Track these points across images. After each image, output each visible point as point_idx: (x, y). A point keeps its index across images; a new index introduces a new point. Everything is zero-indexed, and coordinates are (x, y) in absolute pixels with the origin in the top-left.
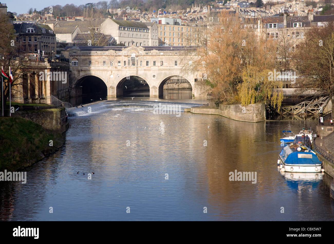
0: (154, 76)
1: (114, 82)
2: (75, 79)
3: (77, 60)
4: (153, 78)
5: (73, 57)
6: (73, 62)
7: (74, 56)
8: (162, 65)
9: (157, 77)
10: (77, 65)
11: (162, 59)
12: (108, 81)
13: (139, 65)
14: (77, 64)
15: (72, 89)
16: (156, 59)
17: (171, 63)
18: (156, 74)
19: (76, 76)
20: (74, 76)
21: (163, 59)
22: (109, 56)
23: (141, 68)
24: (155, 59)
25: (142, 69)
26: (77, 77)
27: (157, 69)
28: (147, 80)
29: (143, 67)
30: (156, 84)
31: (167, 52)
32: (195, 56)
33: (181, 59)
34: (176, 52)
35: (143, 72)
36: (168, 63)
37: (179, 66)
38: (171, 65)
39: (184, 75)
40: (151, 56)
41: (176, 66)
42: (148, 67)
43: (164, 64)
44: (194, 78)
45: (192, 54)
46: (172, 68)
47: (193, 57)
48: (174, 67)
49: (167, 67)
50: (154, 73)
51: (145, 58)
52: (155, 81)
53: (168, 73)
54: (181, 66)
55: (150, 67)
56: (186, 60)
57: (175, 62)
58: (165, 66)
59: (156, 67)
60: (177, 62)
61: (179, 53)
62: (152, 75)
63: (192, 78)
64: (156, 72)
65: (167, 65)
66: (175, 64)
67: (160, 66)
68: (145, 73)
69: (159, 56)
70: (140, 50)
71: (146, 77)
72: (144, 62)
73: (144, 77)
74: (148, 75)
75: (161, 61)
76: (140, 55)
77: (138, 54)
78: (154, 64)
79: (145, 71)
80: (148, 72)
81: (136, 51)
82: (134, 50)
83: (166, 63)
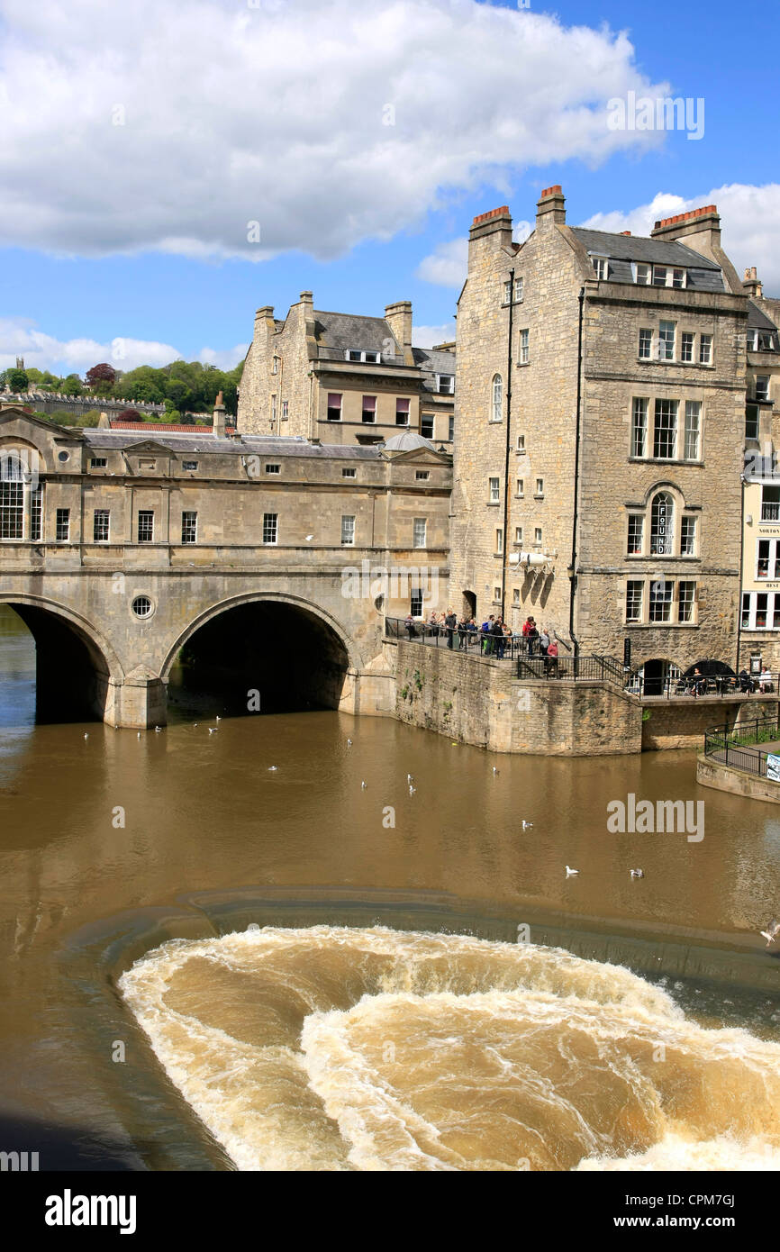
4: (134, 618)
8: (188, 536)
9: (158, 610)
11: (193, 503)
13: (48, 533)
16: (156, 502)
17: (242, 528)
18: (155, 590)
21: (199, 503)
23: (60, 554)
24: (150, 499)
25: (67, 560)
27: (158, 559)
28: (101, 629)
29: (76, 547)
30: (153, 656)
31: (222, 461)
32: (374, 488)
33: (301, 504)
34: (275, 463)
35: (76, 580)
36: (228, 529)
37: (287, 545)
38: (245, 536)
39: (316, 600)
40: (126, 479)
41: (271, 544)
42: (107, 547)
43: (204, 531)
44: (365, 613)
45: (360, 477)
46: (248, 555)
47: (365, 496)
48: (256, 551)
49: (221, 548)
50: (144, 586)
51: (88, 494)
52: (145, 636)
53: (226, 589)
54: (298, 548)
55: (120, 547)
56: (326, 510)
57: (265, 519)
58: (207, 547)
59: (158, 547)
60: (275, 519)
61: (288, 470)
62: (131, 600)
63: (356, 615)
64: (155, 579)
65: (222, 538)
66: (265, 530)
67: (179, 547)
68: (87, 583)
69: (173, 484)
70: (56, 440)
71: (90, 613)
72: (84, 514)
73: (77, 610)
74: (107, 601)
75: (185, 514)
76: (58, 470)
77: (44, 469)
78: (145, 532)
79: (85, 571)
80: (103, 579)
81: (30, 444)
82: (17, 437)
83: (215, 524)
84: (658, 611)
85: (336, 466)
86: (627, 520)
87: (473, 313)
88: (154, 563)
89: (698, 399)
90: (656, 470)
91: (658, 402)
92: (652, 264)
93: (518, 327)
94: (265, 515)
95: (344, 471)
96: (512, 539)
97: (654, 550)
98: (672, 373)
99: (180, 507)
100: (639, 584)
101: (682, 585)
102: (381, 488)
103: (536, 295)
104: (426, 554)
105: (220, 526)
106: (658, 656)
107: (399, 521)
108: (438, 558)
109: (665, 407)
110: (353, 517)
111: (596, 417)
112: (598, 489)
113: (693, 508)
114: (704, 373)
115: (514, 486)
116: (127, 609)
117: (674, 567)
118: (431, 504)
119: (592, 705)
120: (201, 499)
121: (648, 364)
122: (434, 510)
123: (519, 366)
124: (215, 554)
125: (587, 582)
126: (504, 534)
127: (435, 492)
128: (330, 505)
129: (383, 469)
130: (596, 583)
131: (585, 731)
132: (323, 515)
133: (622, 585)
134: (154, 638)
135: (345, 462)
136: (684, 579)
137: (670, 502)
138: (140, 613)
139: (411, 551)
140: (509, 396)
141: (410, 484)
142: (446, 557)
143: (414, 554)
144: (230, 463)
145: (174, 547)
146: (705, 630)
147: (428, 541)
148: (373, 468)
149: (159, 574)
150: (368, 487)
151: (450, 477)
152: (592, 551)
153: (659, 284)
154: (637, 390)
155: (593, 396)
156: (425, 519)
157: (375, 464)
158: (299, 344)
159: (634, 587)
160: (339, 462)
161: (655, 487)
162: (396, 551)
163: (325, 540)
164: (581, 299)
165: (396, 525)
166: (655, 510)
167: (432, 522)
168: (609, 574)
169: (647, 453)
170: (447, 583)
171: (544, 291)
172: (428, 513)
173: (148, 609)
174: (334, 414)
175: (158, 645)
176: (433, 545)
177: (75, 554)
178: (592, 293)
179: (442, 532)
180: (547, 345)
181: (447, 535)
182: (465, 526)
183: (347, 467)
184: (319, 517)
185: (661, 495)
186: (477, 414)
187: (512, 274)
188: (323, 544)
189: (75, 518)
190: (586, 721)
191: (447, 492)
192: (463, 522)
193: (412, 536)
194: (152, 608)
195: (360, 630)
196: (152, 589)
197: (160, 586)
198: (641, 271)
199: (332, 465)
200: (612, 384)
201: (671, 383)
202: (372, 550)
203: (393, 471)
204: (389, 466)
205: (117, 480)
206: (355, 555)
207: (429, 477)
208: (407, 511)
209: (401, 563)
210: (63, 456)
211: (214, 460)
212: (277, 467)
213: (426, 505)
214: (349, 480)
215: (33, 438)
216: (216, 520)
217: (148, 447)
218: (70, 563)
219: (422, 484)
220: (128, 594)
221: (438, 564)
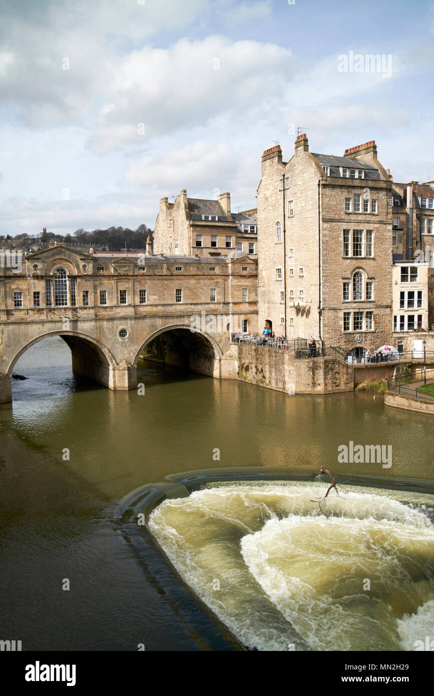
4: (120, 340)
8: (142, 300)
9: (131, 335)
11: (144, 286)
13: (79, 302)
16: (127, 286)
17: (166, 296)
18: (129, 326)
21: (146, 286)
23: (85, 311)
24: (123, 286)
25: (88, 314)
27: (130, 311)
28: (106, 345)
29: (92, 308)
30: (130, 356)
31: (155, 266)
32: (224, 276)
33: (191, 284)
34: (180, 266)
35: (93, 323)
36: (160, 297)
37: (186, 303)
38: (167, 300)
40: (114, 276)
41: (179, 303)
42: (106, 307)
43: (149, 298)
45: (217, 271)
46: (170, 309)
47: (221, 280)
48: (173, 307)
49: (157, 305)
50: (123, 324)
51: (97, 283)
52: (125, 346)
53: (160, 324)
54: (191, 304)
55: (112, 307)
56: (203, 286)
57: (176, 291)
58: (150, 305)
59: (129, 306)
60: (181, 291)
61: (186, 269)
62: (118, 331)
64: (129, 321)
65: (157, 301)
66: (176, 297)
67: (139, 306)
68: (98, 324)
69: (135, 277)
70: (81, 259)
71: (100, 338)
72: (95, 293)
73: (95, 337)
74: (107, 332)
75: (140, 291)
76: (82, 273)
77: (76, 273)
78: (123, 300)
79: (97, 318)
80: (105, 323)
81: (69, 262)
82: (63, 259)
83: (154, 295)
84: (357, 325)
85: (207, 266)
86: (343, 285)
87: (265, 195)
88: (128, 314)
89: (371, 228)
90: (354, 262)
91: (354, 230)
92: (349, 168)
93: (287, 200)
95: (210, 268)
96: (288, 296)
97: (354, 299)
98: (360, 218)
99: (138, 288)
100: (349, 314)
101: (367, 312)
102: (227, 276)
103: (296, 185)
104: (248, 305)
105: (156, 296)
106: (358, 345)
107: (236, 290)
108: (253, 305)
109: (357, 233)
110: (215, 289)
111: (327, 239)
112: (329, 272)
113: (371, 279)
114: (374, 217)
115: (288, 272)
116: (117, 335)
117: (364, 305)
118: (249, 282)
119: (332, 369)
120: (148, 285)
121: (350, 214)
122: (250, 285)
123: (289, 218)
124: (155, 309)
125: (326, 313)
126: (284, 294)
127: (250, 277)
128: (205, 284)
129: (227, 267)
130: (330, 314)
131: (329, 381)
132: (202, 289)
133: (341, 315)
134: (129, 348)
135: (210, 265)
136: (368, 310)
137: (361, 276)
138: (122, 336)
139: (240, 303)
140: (285, 231)
141: (240, 273)
142: (256, 305)
143: (243, 305)
144: (160, 267)
145: (137, 306)
146: (378, 333)
147: (248, 298)
148: (223, 267)
149: (130, 318)
150: (221, 275)
151: (257, 269)
152: (327, 300)
153: (352, 177)
154: (345, 226)
155: (326, 229)
156: (247, 289)
157: (224, 265)
158: (181, 214)
159: (346, 315)
161: (354, 270)
162: (234, 303)
163: (203, 300)
164: (319, 185)
165: (234, 292)
166: (354, 280)
167: (250, 290)
168: (335, 310)
169: (350, 254)
170: (258, 317)
171: (300, 183)
172: (248, 286)
173: (126, 335)
174: (199, 244)
175: (131, 351)
176: (251, 300)
177: (92, 311)
178: (324, 182)
179: (254, 294)
180: (302, 207)
181: (256, 295)
182: (265, 291)
183: (212, 267)
184: (200, 290)
185: (357, 273)
186: (269, 241)
187: (284, 176)
188: (202, 302)
189: (91, 295)
190: (329, 376)
191: (256, 276)
192: (264, 289)
193: (242, 296)
194: (128, 334)
195: (220, 340)
196: (126, 325)
197: (131, 324)
198: (344, 171)
199: (204, 266)
200: (334, 224)
201: (359, 222)
202: (224, 303)
203: (232, 267)
204: (230, 265)
205: (110, 277)
206: (217, 306)
207: (248, 269)
208: (239, 285)
209: (237, 308)
210: (84, 266)
211: (152, 266)
212: (181, 268)
213: (247, 283)
214: (212, 272)
215: (71, 259)
216: (154, 293)
217: (123, 261)
218: (90, 316)
219: (245, 273)
220: (117, 328)
221: (253, 308)
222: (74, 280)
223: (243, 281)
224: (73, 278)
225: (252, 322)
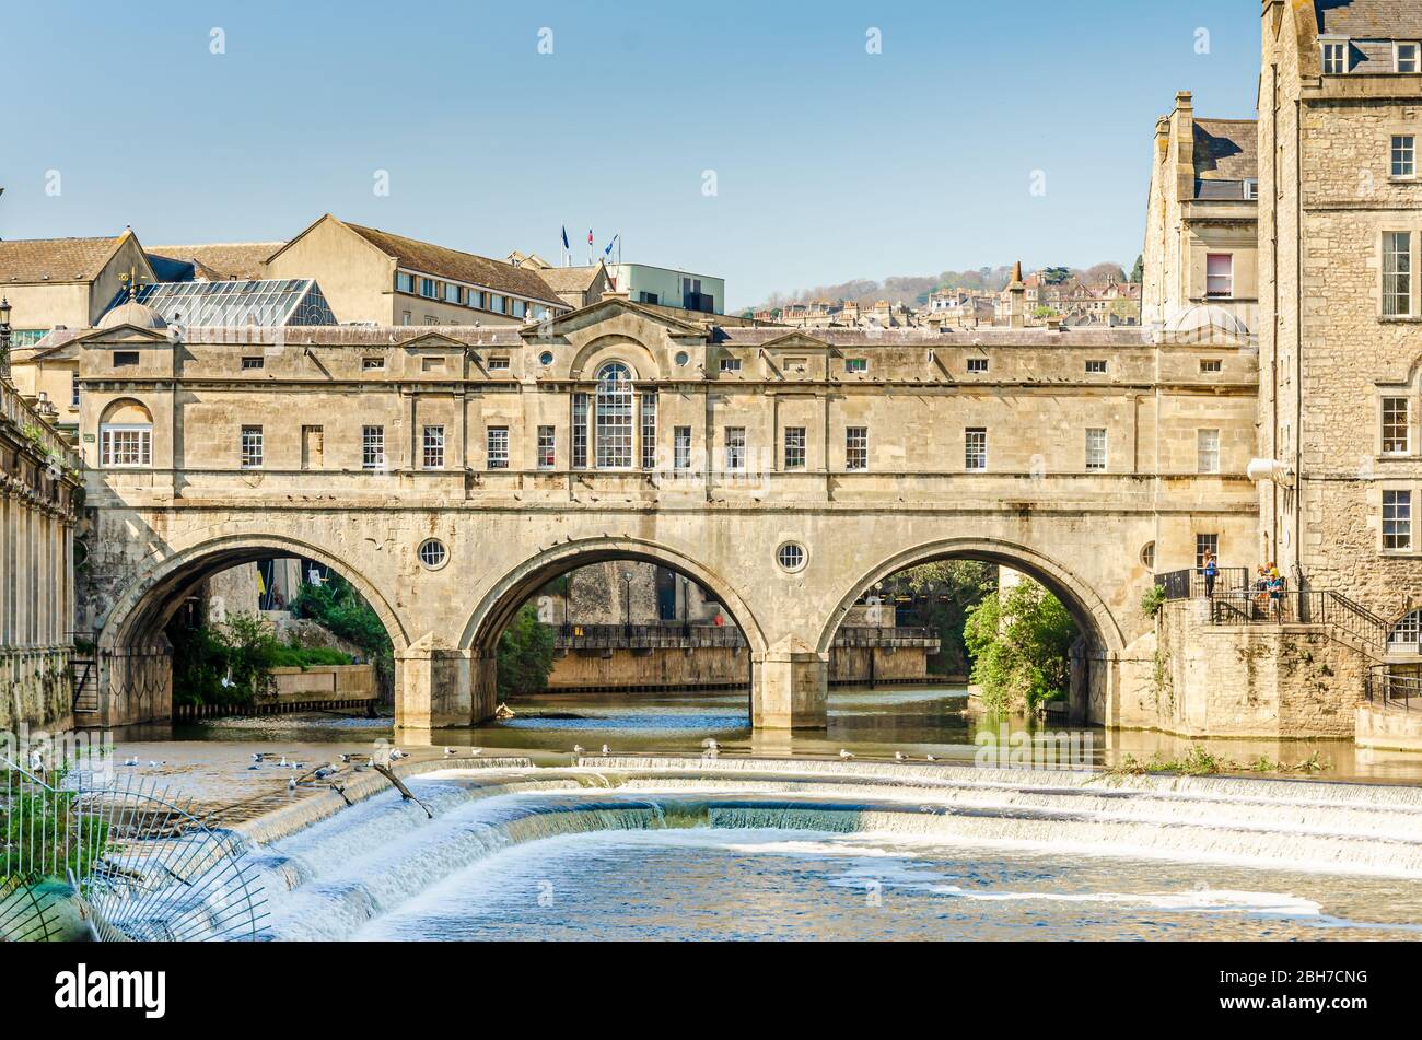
0: (789, 554)
1: (456, 602)
2: (126, 580)
3: (141, 417)
4: (780, 572)
5: (111, 396)
6: (106, 436)
7: (124, 383)
8: (856, 456)
9: (813, 561)
10: (146, 460)
11: (861, 415)
12: (405, 594)
13: (663, 459)
14: (146, 447)
15: (95, 663)
16: (808, 415)
17: (932, 448)
18: (809, 534)
19: (130, 550)
20: (117, 549)
21: (869, 414)
22: (409, 384)
23: (681, 484)
24: (798, 411)
25: (687, 493)
26: (138, 558)
27: (813, 491)
29: (700, 475)
30: (807, 623)
31: (901, 356)
32: (1135, 387)
33: (1019, 413)
34: (981, 357)
35: (700, 519)
36: (913, 450)
37: (1000, 470)
38: (938, 460)
39: (1046, 550)
40: (767, 385)
41: (978, 470)
43: (877, 453)
44: (1125, 568)
45: (1114, 372)
46: (943, 486)
47: (1122, 400)
48: (956, 480)
49: (903, 475)
50: (791, 528)
51: (718, 406)
52: (795, 594)
53: (910, 532)
54: (1017, 476)
56: (1059, 421)
57: (968, 435)
58: (882, 475)
59: (811, 475)
60: (981, 434)
61: (1000, 367)
62: (774, 547)
63: (1111, 573)
64: (808, 518)
65: (904, 461)
66: (968, 452)
67: (842, 475)
68: (714, 525)
69: (832, 390)
70: (672, 337)
71: (719, 564)
72: (710, 433)
73: (702, 560)
74: (742, 548)
75: (849, 431)
76: (675, 376)
77: (655, 373)
78: (794, 457)
79: (713, 507)
80: (736, 519)
81: (639, 343)
82: (622, 336)
83: (893, 443)
85: (1079, 357)
86: (1379, 404)
88: (805, 498)
94: (968, 430)
95: (1088, 364)
99: (842, 420)
100: (1404, 494)
102: (1147, 387)
104: (1219, 483)
105: (900, 446)
107: (1174, 434)
108: (1239, 488)
110: (1103, 431)
115: (1279, 371)
116: (770, 560)
118: (1225, 407)
120: (872, 411)
122: (1231, 417)
124: (894, 485)
127: (1231, 390)
128: (1066, 414)
129: (1149, 358)
130: (1331, 493)
132: (1055, 428)
134: (806, 599)
135: (1089, 351)
138: (788, 565)
139: (1195, 477)
141: (1193, 380)
142: (1254, 486)
143: (1199, 482)
144: (913, 359)
145: (835, 475)
147: (1223, 462)
148: (1134, 358)
149: (815, 512)
150: (1127, 387)
151: (1253, 367)
152: (1322, 449)
156: (1217, 431)
157: (1138, 353)
159: (1395, 499)
160: (1077, 352)
162: (1170, 478)
163: (1057, 464)
165: (1168, 440)
167: (1228, 434)
168: (1351, 481)
170: (1257, 526)
172: (1220, 420)
173: (800, 559)
175: (814, 608)
176: (1231, 469)
177: (699, 485)
179: (1245, 448)
181: (1254, 453)
183: (1094, 358)
184: (1049, 432)
188: (1056, 470)
189: (698, 439)
191: (1249, 390)
193: (1196, 456)
194: (805, 558)
195: (1118, 595)
196: (801, 531)
197: (815, 529)
199: (1068, 356)
202: (1134, 477)
203: (1163, 361)
204: (1156, 353)
205: (753, 387)
206: (1109, 484)
207: (1223, 366)
208: (1186, 419)
209: (1177, 495)
210: (681, 358)
211: (889, 356)
212: (985, 362)
213: (1218, 411)
214: (1096, 377)
215: (644, 335)
216: (894, 438)
217: (796, 342)
218: (692, 497)
219: (1209, 379)
220: (772, 538)
221: (1239, 495)
222: (653, 396)
223: (1202, 407)
224: (649, 390)
225: (1236, 542)
